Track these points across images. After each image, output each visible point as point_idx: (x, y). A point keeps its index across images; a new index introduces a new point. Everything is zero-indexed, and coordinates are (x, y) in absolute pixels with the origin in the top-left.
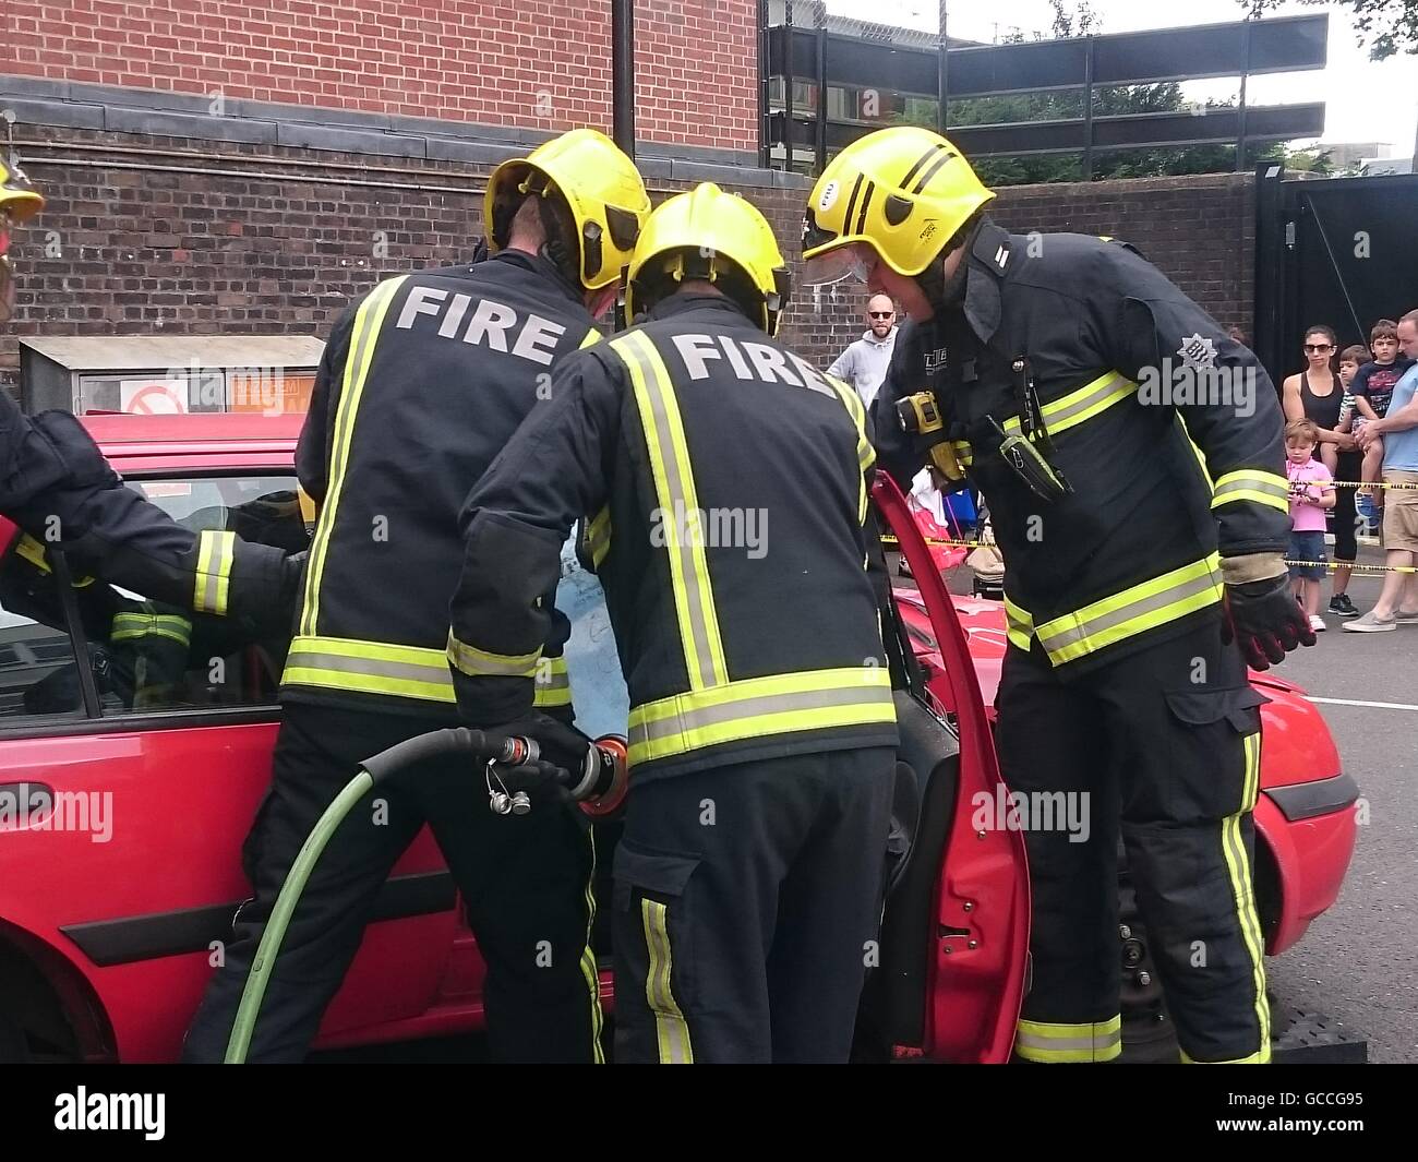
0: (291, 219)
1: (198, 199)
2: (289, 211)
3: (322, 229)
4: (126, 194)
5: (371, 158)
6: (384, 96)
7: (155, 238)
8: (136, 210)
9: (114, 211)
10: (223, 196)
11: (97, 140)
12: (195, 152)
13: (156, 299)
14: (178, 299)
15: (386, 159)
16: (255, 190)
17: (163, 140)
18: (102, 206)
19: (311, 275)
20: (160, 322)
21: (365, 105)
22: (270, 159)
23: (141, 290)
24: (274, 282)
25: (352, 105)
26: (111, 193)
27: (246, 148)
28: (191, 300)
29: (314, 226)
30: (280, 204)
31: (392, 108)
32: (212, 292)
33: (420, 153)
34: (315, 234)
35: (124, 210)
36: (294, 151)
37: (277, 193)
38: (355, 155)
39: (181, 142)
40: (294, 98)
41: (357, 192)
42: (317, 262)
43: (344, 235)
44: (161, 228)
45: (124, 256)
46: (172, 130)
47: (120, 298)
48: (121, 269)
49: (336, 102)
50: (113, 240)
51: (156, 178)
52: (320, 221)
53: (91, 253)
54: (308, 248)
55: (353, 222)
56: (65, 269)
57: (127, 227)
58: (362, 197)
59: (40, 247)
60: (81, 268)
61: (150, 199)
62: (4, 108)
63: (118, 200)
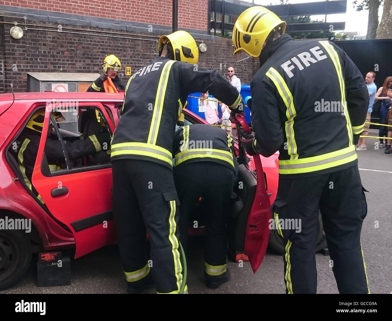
0: (94, 45)
1: (71, 39)
2: (93, 43)
4: (53, 38)
5: (113, 30)
6: (117, 15)
7: (60, 49)
8: (56, 42)
9: (50, 42)
10: (77, 39)
11: (46, 24)
12: (71, 28)
13: (61, 64)
14: (66, 64)
15: (117, 30)
16: (85, 37)
18: (48, 41)
19: (98, 59)
20: (61, 69)
21: (112, 17)
22: (89, 30)
23: (57, 61)
24: (89, 60)
25: (109, 17)
26: (50, 37)
27: (83, 27)
28: (69, 64)
29: (99, 47)
30: (91, 41)
31: (119, 18)
32: (74, 62)
33: (125, 29)
34: (99, 48)
35: (53, 42)
36: (95, 28)
37: (90, 38)
38: (109, 29)
39: (67, 25)
40: (95, 15)
42: (100, 55)
43: (107, 49)
44: (62, 46)
45: (53, 53)
46: (65, 22)
47: (52, 63)
48: (53, 56)
49: (105, 16)
50: (50, 49)
51: (61, 34)
52: (101, 45)
53: (45, 52)
54: (98, 52)
55: (109, 46)
56: (38, 56)
57: (54, 46)
58: (111, 40)
59: (32, 50)
60: (42, 56)
61: (59, 39)
62: (23, 15)
63: (51, 39)
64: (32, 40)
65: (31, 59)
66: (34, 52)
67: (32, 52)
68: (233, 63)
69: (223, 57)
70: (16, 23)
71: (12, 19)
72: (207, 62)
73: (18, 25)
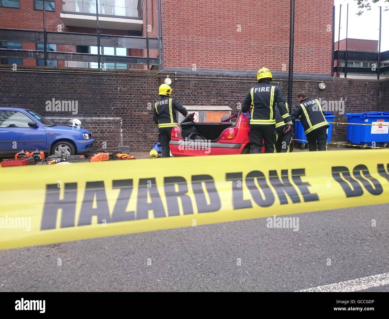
0: (225, 87)
1: (208, 84)
2: (224, 86)
3: (231, 89)
4: (195, 84)
5: (241, 77)
6: (248, 68)
7: (200, 91)
8: (197, 86)
9: (193, 87)
10: (212, 84)
11: (191, 76)
12: (208, 77)
13: (199, 100)
14: (203, 100)
15: (244, 77)
16: (218, 83)
17: (202, 75)
18: (191, 86)
19: (228, 96)
20: (200, 104)
21: (244, 69)
22: (222, 78)
23: (197, 99)
24: (221, 98)
25: (242, 69)
26: (193, 84)
27: (217, 76)
28: (206, 100)
29: (229, 88)
30: (223, 85)
31: (249, 70)
32: (209, 99)
33: (251, 76)
34: (229, 90)
35: (194, 86)
36: (226, 76)
37: (222, 83)
38: (238, 77)
39: (205, 76)
40: (230, 69)
41: (237, 83)
42: (229, 94)
43: (235, 90)
44: (201, 89)
45: (194, 93)
46: (204, 74)
47: (193, 100)
48: (194, 95)
49: (239, 69)
50: (192, 91)
51: (200, 81)
52: (230, 87)
53: (188, 93)
54: (228, 92)
55: (236, 88)
56: (184, 95)
57: (195, 89)
58: (239, 83)
59: (180, 92)
60: (187, 95)
61: (199, 85)
62: (175, 72)
63: (194, 85)
64: (180, 86)
65: (179, 98)
66: (181, 93)
67: (180, 93)
68: (355, 97)
69: (344, 93)
70: (168, 76)
71: (166, 74)
72: (327, 97)
73: (169, 77)
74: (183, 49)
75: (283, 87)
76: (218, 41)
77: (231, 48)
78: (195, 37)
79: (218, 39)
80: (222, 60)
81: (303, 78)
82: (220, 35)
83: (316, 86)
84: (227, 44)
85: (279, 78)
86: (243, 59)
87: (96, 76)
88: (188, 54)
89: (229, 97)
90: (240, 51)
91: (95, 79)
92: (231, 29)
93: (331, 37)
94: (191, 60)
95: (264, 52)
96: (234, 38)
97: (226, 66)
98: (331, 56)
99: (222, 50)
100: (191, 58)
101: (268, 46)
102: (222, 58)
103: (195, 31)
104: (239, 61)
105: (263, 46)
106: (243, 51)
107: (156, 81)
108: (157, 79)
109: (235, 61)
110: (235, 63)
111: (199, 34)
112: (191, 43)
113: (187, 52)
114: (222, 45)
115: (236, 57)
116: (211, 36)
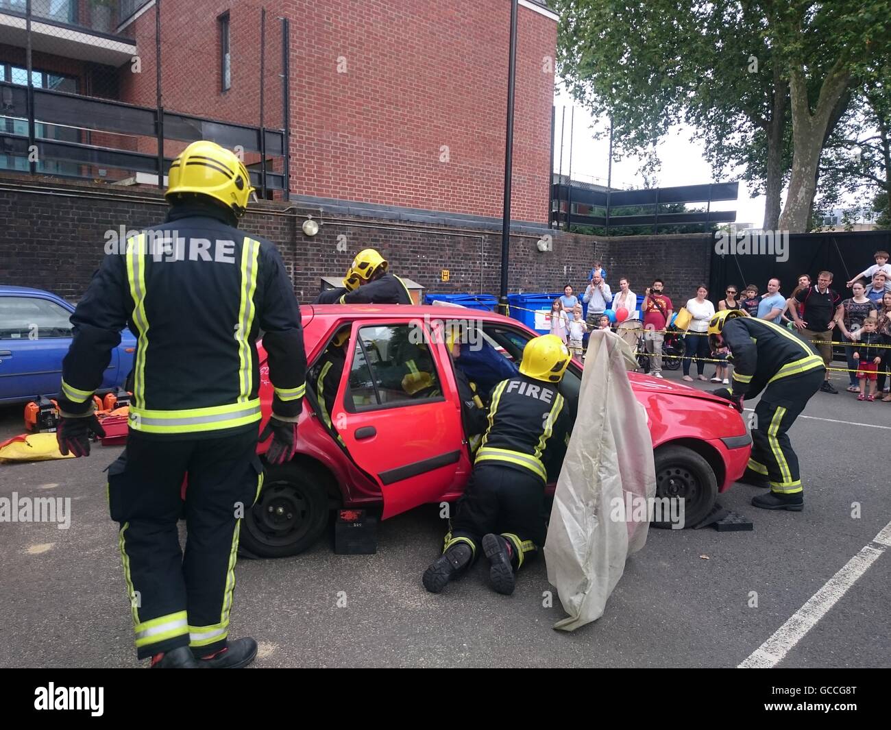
0: (403, 243)
1: (375, 236)
2: (403, 240)
3: (412, 246)
4: (354, 234)
5: (428, 224)
6: (433, 205)
8: (357, 239)
9: (350, 239)
10: (383, 235)
11: (346, 217)
12: (375, 221)
15: (432, 224)
16: (393, 233)
17: (366, 218)
18: (347, 238)
19: (408, 260)
21: (427, 208)
22: (398, 224)
24: (397, 262)
25: (422, 207)
26: (350, 233)
27: (391, 220)
30: (400, 238)
31: (435, 208)
33: (443, 223)
34: (410, 247)
35: (353, 239)
36: (405, 222)
37: (399, 234)
38: (423, 223)
39: (371, 218)
40: (405, 205)
41: (423, 235)
42: (410, 256)
43: (419, 248)
49: (418, 207)
50: (350, 248)
52: (412, 243)
53: (343, 252)
54: (408, 251)
55: (422, 244)
56: (335, 256)
57: (354, 244)
58: (425, 236)
59: (328, 250)
60: (341, 257)
61: (361, 236)
62: (318, 207)
63: (352, 236)
64: (328, 237)
65: (327, 261)
67: (327, 252)
68: (582, 265)
69: (568, 258)
70: (310, 216)
71: (305, 212)
72: (547, 264)
73: (312, 219)
74: (327, 160)
75: (490, 245)
76: (386, 149)
77: (406, 165)
78: (347, 137)
79: (387, 145)
80: (392, 187)
81: (517, 230)
82: (389, 137)
83: (533, 245)
84: (401, 156)
85: (483, 229)
86: (425, 188)
87: (161, 207)
88: (336, 170)
89: (410, 262)
90: (420, 171)
91: (157, 214)
92: (408, 128)
93: (549, 159)
94: (339, 184)
95: (458, 177)
96: (412, 146)
97: (399, 200)
98: (547, 192)
99: (393, 167)
100: (340, 180)
101: (464, 167)
102: (393, 183)
103: (348, 124)
104: (418, 191)
105: (456, 166)
106: (425, 172)
107: (284, 224)
108: (285, 222)
109: (413, 190)
110: (412, 194)
111: (354, 131)
112: (340, 149)
113: (333, 165)
114: (393, 158)
115: (414, 182)
116: (375, 138)
